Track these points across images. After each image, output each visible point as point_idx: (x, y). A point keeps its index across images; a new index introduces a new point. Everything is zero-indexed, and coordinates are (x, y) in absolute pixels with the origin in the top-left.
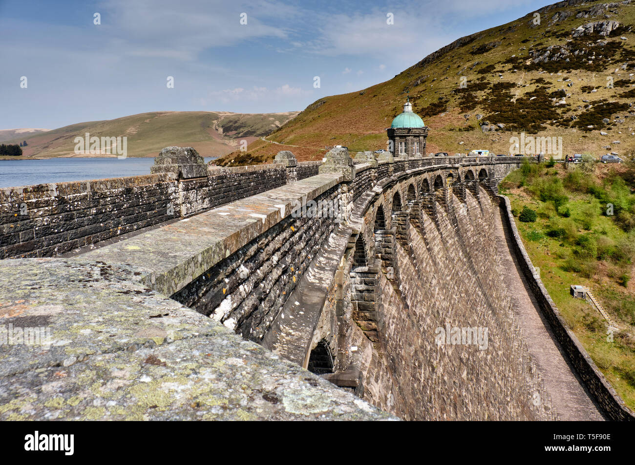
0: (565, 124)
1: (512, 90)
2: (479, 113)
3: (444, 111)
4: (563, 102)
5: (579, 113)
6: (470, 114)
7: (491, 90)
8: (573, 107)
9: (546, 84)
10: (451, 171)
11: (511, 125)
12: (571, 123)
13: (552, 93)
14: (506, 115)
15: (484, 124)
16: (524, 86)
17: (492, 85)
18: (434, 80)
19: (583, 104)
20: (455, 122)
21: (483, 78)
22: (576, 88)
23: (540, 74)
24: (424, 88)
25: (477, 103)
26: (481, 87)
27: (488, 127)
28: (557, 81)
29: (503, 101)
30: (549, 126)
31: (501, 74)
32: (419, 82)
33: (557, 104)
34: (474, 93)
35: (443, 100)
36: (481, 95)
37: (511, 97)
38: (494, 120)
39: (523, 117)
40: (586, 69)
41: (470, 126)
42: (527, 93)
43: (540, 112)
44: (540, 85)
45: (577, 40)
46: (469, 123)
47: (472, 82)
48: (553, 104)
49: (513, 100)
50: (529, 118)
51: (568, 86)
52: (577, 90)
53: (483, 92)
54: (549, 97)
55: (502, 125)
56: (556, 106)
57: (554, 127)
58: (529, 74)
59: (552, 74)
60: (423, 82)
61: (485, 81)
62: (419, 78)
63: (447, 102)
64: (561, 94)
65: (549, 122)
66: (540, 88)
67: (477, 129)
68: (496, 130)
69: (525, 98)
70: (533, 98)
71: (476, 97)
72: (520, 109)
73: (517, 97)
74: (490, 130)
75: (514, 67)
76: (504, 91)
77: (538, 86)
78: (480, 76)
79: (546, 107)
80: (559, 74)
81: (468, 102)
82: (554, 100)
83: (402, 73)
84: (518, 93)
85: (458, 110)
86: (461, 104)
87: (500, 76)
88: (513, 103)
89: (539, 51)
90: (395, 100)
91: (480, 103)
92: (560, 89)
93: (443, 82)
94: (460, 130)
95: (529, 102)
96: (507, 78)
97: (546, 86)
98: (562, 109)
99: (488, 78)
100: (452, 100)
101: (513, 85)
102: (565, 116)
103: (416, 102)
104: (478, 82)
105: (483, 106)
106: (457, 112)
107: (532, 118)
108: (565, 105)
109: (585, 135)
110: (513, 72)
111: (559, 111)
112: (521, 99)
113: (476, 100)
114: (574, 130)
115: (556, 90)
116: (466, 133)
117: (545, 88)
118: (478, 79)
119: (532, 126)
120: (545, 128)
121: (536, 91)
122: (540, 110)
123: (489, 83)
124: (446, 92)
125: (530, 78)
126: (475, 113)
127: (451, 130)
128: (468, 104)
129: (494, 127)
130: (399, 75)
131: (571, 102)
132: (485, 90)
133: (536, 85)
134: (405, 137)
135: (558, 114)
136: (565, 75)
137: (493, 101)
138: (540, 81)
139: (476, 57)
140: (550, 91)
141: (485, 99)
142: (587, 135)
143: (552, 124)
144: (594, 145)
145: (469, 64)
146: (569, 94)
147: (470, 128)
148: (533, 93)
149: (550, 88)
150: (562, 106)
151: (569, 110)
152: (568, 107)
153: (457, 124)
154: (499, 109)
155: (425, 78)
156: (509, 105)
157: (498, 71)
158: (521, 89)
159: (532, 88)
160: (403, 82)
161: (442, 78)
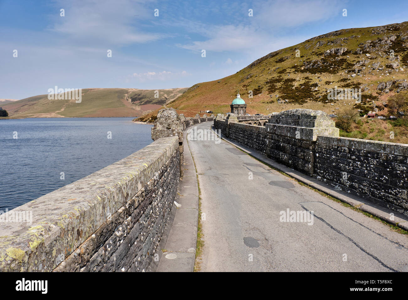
0: (316, 100)
1: (294, 82)
2: (277, 94)
3: (261, 93)
4: (316, 89)
5: (323, 94)
6: (273, 95)
7: (283, 83)
8: (320, 92)
9: (309, 80)
10: (256, 121)
11: (291, 100)
12: (319, 100)
13: (312, 85)
14: (289, 95)
15: (279, 100)
16: (299, 81)
17: (284, 80)
18: (256, 76)
19: (325, 90)
20: (265, 99)
21: (280, 76)
22: (323, 82)
23: (308, 74)
24: (251, 80)
25: (276, 89)
26: (279, 81)
27: (281, 101)
28: (315, 78)
29: (289, 88)
30: (309, 101)
31: (289, 74)
32: (249, 77)
33: (314, 90)
34: (275, 84)
35: (261, 87)
36: (278, 85)
37: (293, 86)
38: (283, 98)
39: (297, 96)
40: (329, 72)
41: (272, 101)
42: (300, 85)
43: (305, 94)
44: (307, 80)
45: (326, 57)
46: (272, 99)
47: (275, 78)
48: (312, 90)
49: (294, 88)
50: (300, 97)
51: (320, 81)
52: (324, 83)
53: (280, 83)
54: (310, 86)
55: (287, 100)
56: (313, 91)
57: (311, 101)
58: (302, 74)
59: (313, 75)
60: (251, 77)
61: (281, 78)
62: (249, 74)
63: (262, 88)
64: (316, 85)
65: (309, 99)
66: (307, 82)
67: (276, 102)
68: (284, 103)
69: (299, 87)
70: (303, 87)
71: (276, 86)
72: (296, 92)
73: (295, 86)
74: (282, 103)
75: (296, 71)
76: (290, 83)
77: (305, 81)
78: (279, 75)
79: (309, 92)
80: (316, 75)
81: (272, 88)
82: (313, 88)
83: (240, 71)
84: (296, 84)
85: (267, 92)
86: (269, 89)
87: (289, 75)
88: (293, 89)
89: (308, 62)
90: (236, 86)
91: (278, 89)
92: (316, 83)
93: (261, 78)
94: (267, 103)
95: (301, 89)
96: (292, 76)
97: (309, 81)
98: (316, 93)
99: (283, 76)
100: (265, 87)
101: (294, 80)
102: (316, 96)
103: (247, 88)
104: (277, 78)
105: (279, 91)
106: (267, 94)
107: (301, 97)
108: (317, 90)
109: (324, 105)
110: (295, 73)
111: (314, 94)
112: (297, 87)
113: (276, 87)
114: (320, 103)
115: (314, 83)
116: (270, 104)
117: (309, 82)
118: (278, 77)
119: (301, 101)
120: (307, 102)
121: (304, 84)
122: (305, 93)
123: (283, 79)
124: (262, 83)
125: (303, 77)
126: (275, 95)
127: (263, 103)
128: (272, 90)
129: (283, 101)
130: (239, 72)
131: (320, 89)
132: (281, 83)
133: (305, 80)
134: (237, 108)
135: (313, 95)
136: (319, 75)
137: (284, 88)
138: (307, 78)
139: (278, 64)
140: (311, 83)
141: (280, 87)
142: (325, 105)
143: (310, 100)
144: (328, 110)
145: (274, 68)
146: (319, 85)
147: (272, 102)
148: (303, 84)
149: (311, 82)
150: (316, 91)
151: (318, 93)
152: (318, 92)
153: (267, 100)
154: (286, 92)
155: (252, 75)
156: (291, 91)
157: (288, 73)
158: (298, 82)
159: (302, 82)
160: (241, 76)
161: (261, 75)
